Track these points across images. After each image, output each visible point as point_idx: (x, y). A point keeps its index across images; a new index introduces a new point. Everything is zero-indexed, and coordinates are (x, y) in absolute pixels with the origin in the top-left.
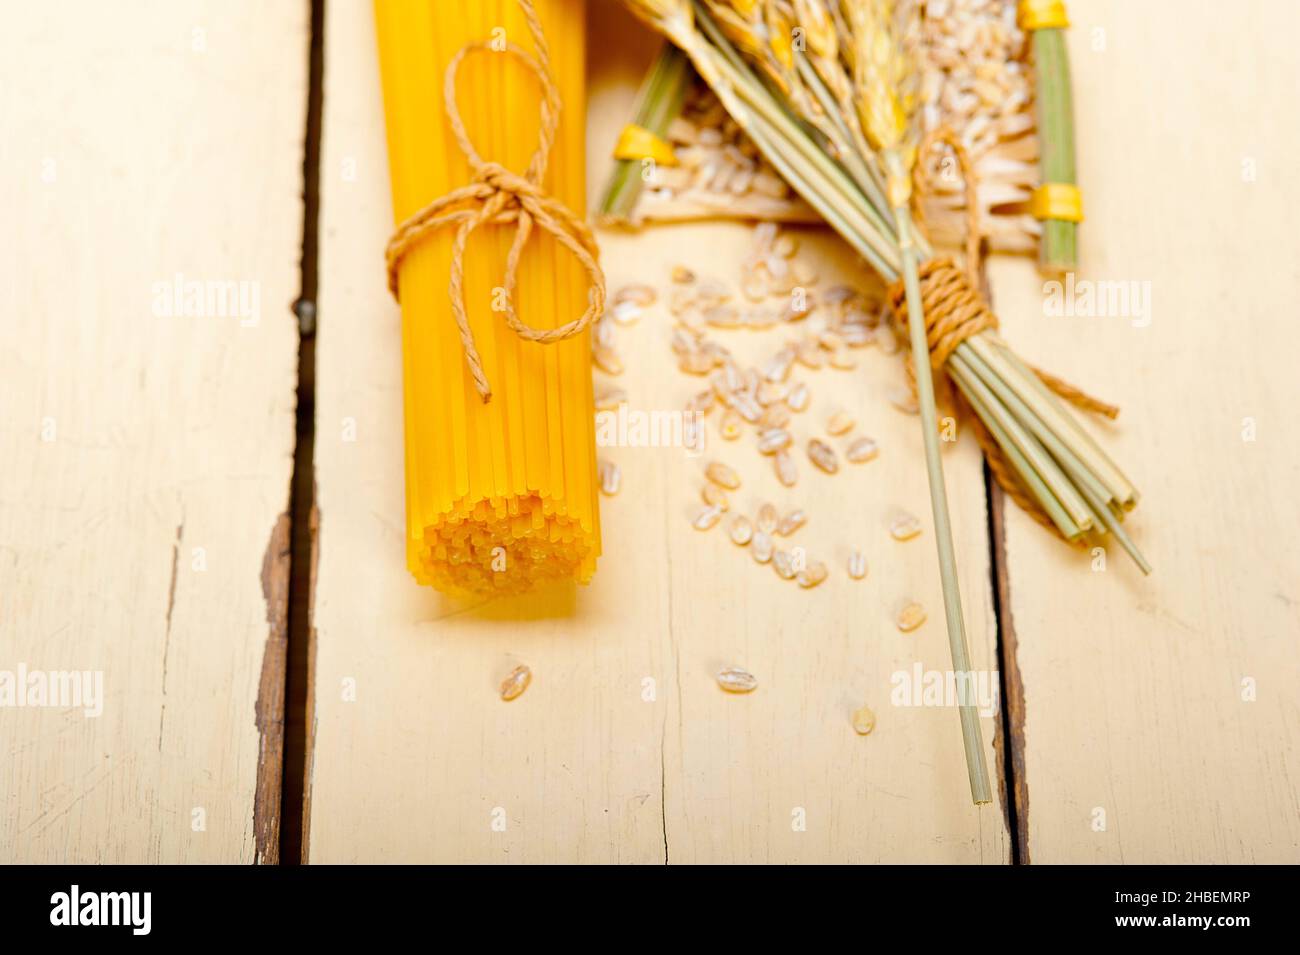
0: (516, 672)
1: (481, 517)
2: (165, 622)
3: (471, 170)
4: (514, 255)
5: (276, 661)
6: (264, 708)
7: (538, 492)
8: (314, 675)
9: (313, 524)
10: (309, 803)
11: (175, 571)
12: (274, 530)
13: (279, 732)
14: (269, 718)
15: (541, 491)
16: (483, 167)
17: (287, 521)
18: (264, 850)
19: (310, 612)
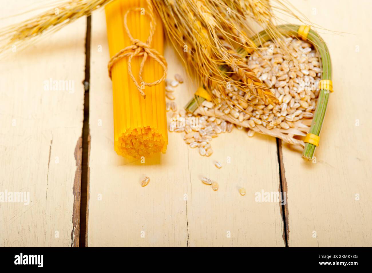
0: (145, 179)
1: (134, 134)
2: (48, 166)
3: (131, 42)
4: (142, 64)
5: (79, 176)
6: (75, 189)
7: (149, 126)
8: (89, 180)
9: (89, 140)
10: (88, 214)
11: (50, 152)
12: (78, 141)
13: (79, 195)
14: (76, 191)
15: (151, 126)
16: (134, 41)
17: (81, 139)
18: (76, 226)
19: (88, 163)
